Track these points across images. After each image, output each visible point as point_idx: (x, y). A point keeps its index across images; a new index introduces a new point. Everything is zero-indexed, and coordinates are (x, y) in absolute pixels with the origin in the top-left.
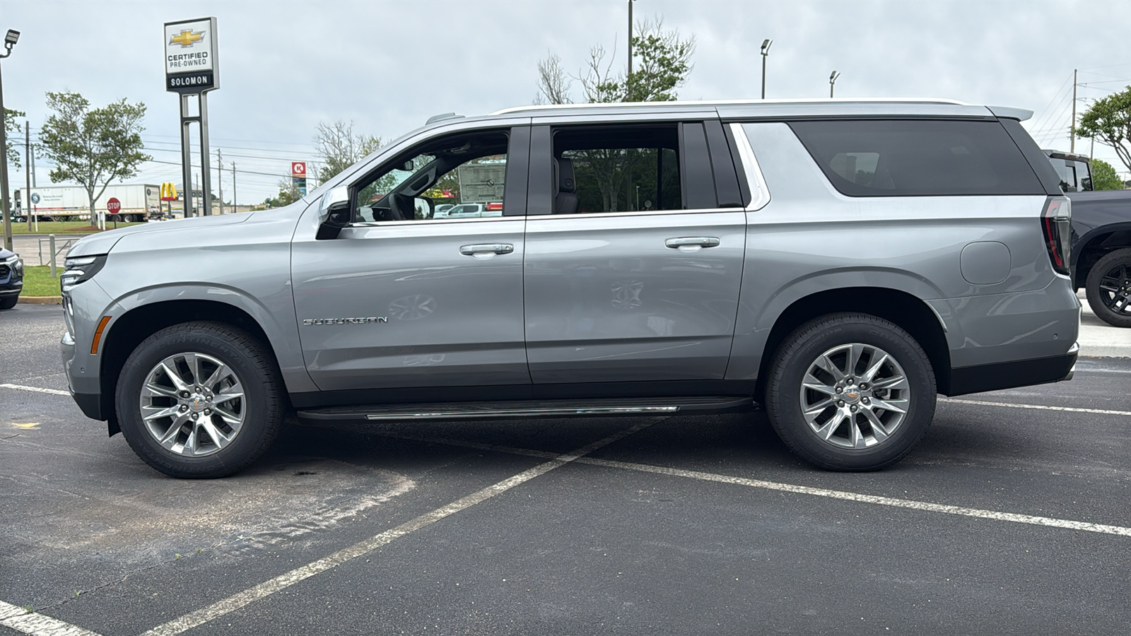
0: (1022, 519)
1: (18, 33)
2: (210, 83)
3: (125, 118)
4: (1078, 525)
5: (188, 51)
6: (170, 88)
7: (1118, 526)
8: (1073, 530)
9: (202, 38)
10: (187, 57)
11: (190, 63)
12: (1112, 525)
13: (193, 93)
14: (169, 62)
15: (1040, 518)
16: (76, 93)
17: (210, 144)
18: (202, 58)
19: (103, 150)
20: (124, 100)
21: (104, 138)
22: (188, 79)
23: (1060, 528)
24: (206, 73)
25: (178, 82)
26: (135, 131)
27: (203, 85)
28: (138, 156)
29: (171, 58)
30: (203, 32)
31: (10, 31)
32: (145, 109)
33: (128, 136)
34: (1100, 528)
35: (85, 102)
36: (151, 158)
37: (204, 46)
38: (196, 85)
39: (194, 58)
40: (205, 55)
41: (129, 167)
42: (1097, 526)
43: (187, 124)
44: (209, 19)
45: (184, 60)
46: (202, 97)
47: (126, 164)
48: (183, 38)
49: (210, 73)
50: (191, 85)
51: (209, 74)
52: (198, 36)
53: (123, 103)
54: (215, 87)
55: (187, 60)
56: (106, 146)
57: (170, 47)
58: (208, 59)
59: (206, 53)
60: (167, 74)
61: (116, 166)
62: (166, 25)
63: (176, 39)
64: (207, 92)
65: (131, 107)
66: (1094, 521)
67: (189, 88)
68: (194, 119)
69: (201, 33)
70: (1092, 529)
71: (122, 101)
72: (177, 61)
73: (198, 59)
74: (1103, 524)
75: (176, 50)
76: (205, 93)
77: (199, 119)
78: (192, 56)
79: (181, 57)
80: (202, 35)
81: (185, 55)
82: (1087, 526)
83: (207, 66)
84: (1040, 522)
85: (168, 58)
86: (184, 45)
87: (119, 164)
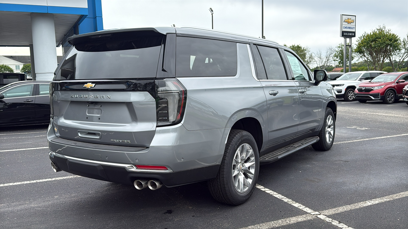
0: (57, 179)
4: (41, 181)
7: (30, 183)
8: (42, 179)
12: (31, 183)
15: (52, 180)
23: (46, 179)
34: (35, 181)
42: (35, 182)
66: (37, 183)
70: (37, 181)
74: (34, 183)
82: (38, 181)
84: (52, 179)
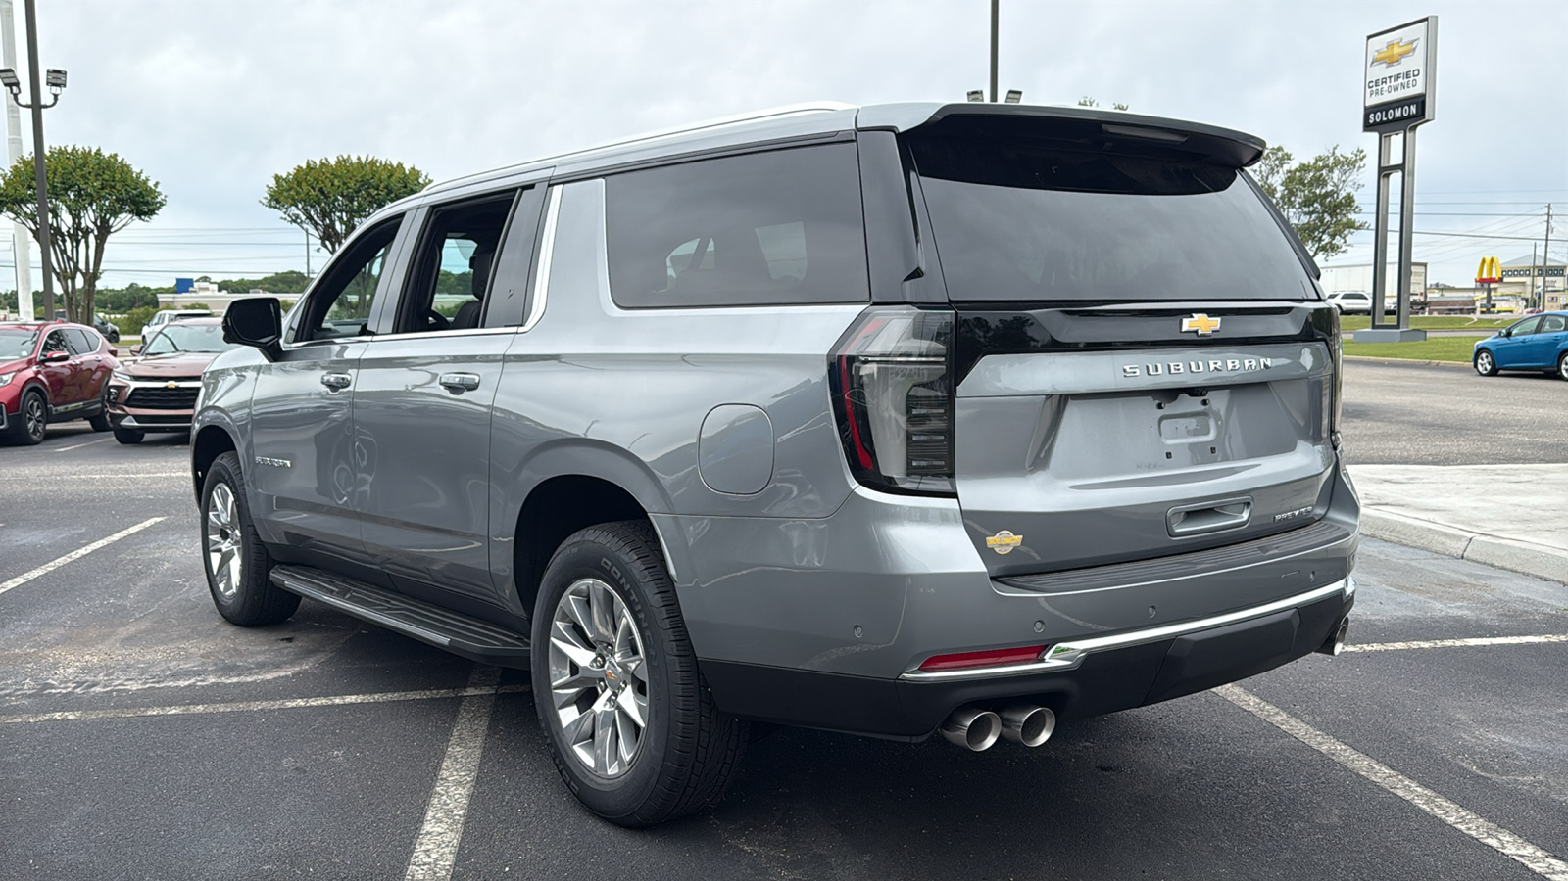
1: (1020, 93)
2: (1420, 113)
3: (1336, 174)
5: (1394, 70)
6: (1368, 127)
9: (1414, 49)
10: (1392, 79)
11: (1396, 88)
13: (1396, 131)
14: (1368, 90)
16: (1276, 147)
17: (1415, 201)
18: (1412, 78)
19: (1305, 219)
20: (1335, 148)
21: (1307, 202)
22: (1391, 111)
24: (1415, 100)
25: (1378, 117)
26: (1348, 190)
27: (1411, 117)
28: (1351, 225)
29: (1371, 85)
30: (1415, 40)
31: (1011, 92)
32: (1364, 156)
33: (1340, 197)
35: (1288, 157)
36: (1367, 225)
37: (1415, 61)
38: (1403, 118)
39: (1401, 80)
40: (1416, 73)
41: (1338, 240)
43: (1387, 176)
44: (1426, 19)
45: (1388, 84)
46: (1408, 134)
47: (1333, 237)
48: (1389, 53)
49: (1421, 99)
50: (1395, 120)
51: (1420, 101)
52: (1409, 47)
53: (1334, 153)
54: (1427, 118)
55: (1393, 84)
56: (1310, 214)
57: (1373, 68)
58: (1420, 79)
59: (1418, 70)
60: (1366, 108)
61: (1320, 239)
62: (1369, 37)
63: (1382, 55)
64: (1416, 126)
65: (1344, 157)
67: (1391, 124)
68: (1396, 168)
69: (1412, 43)
71: (1331, 151)
72: (1379, 88)
73: (1406, 80)
75: (1380, 71)
76: (1414, 129)
77: (1401, 167)
78: (1398, 77)
79: (1384, 81)
80: (1414, 45)
81: (1390, 78)
83: (1418, 90)
85: (1368, 85)
86: (1390, 64)
87: (1324, 237)
